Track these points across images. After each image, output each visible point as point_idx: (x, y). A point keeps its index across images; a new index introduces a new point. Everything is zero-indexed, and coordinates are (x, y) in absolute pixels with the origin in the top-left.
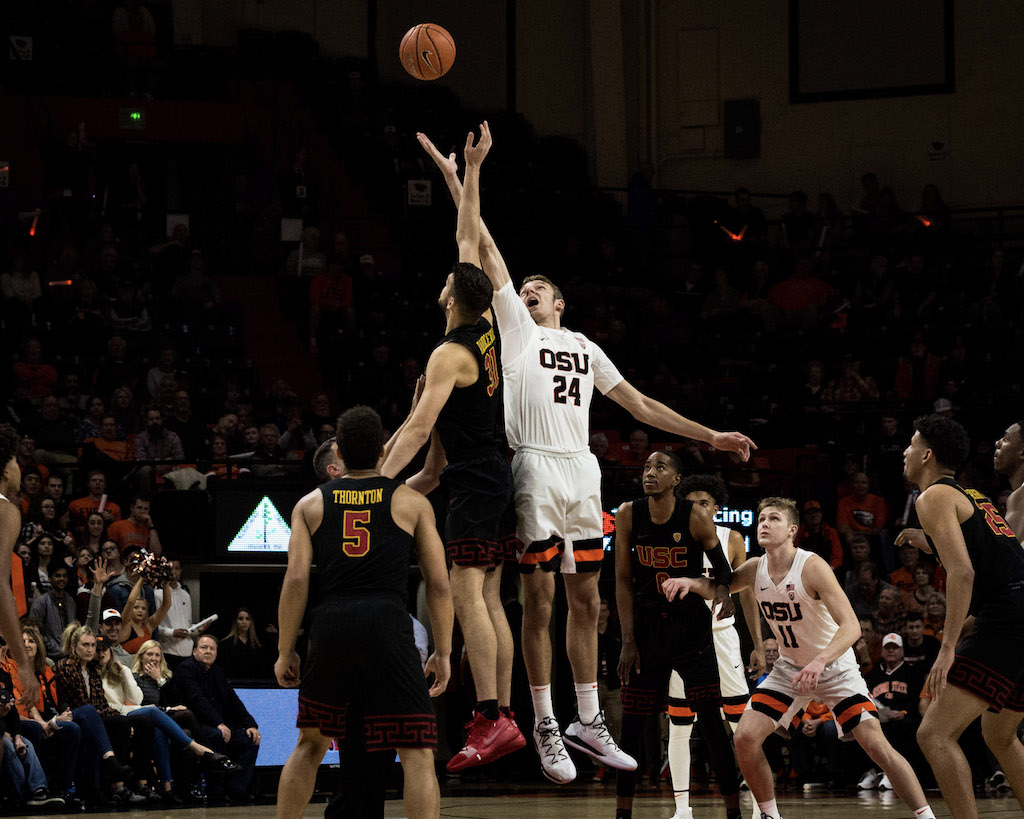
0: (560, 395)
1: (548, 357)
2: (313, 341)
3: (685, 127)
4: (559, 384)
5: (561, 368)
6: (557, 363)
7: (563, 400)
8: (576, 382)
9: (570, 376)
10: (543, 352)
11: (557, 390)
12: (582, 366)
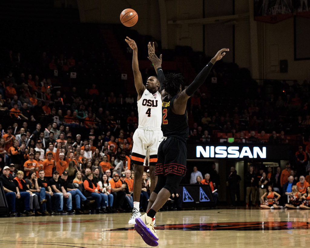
2: (191, 112)
3: (272, 66)
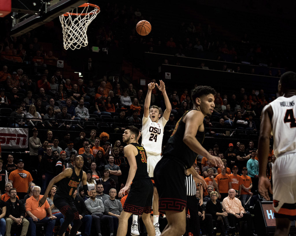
0: (151, 139)
1: (152, 129)
4: (152, 136)
5: (154, 132)
6: (154, 130)
7: (152, 140)
8: (156, 136)
9: (155, 134)
10: (151, 127)
11: (151, 137)
12: (159, 132)
